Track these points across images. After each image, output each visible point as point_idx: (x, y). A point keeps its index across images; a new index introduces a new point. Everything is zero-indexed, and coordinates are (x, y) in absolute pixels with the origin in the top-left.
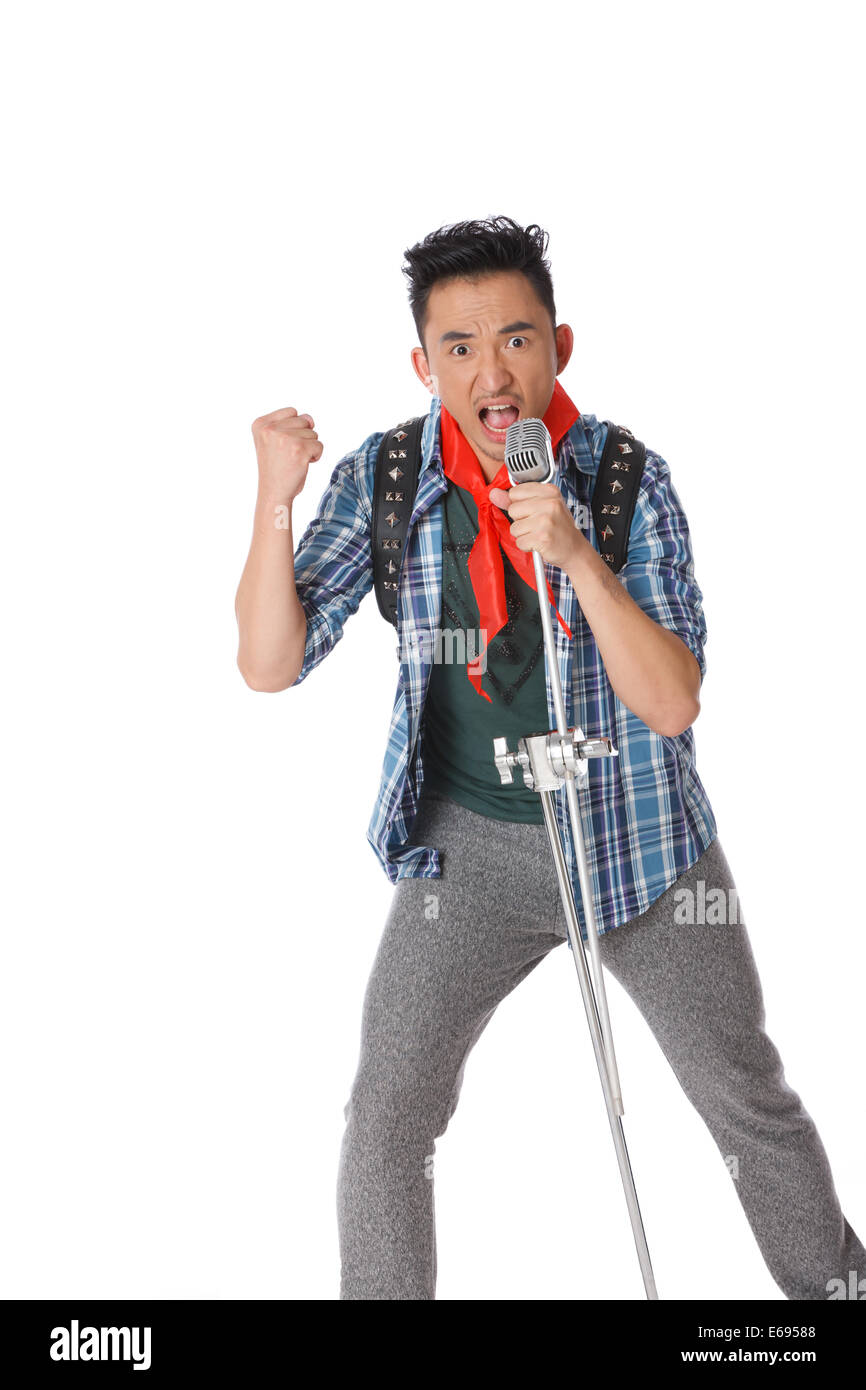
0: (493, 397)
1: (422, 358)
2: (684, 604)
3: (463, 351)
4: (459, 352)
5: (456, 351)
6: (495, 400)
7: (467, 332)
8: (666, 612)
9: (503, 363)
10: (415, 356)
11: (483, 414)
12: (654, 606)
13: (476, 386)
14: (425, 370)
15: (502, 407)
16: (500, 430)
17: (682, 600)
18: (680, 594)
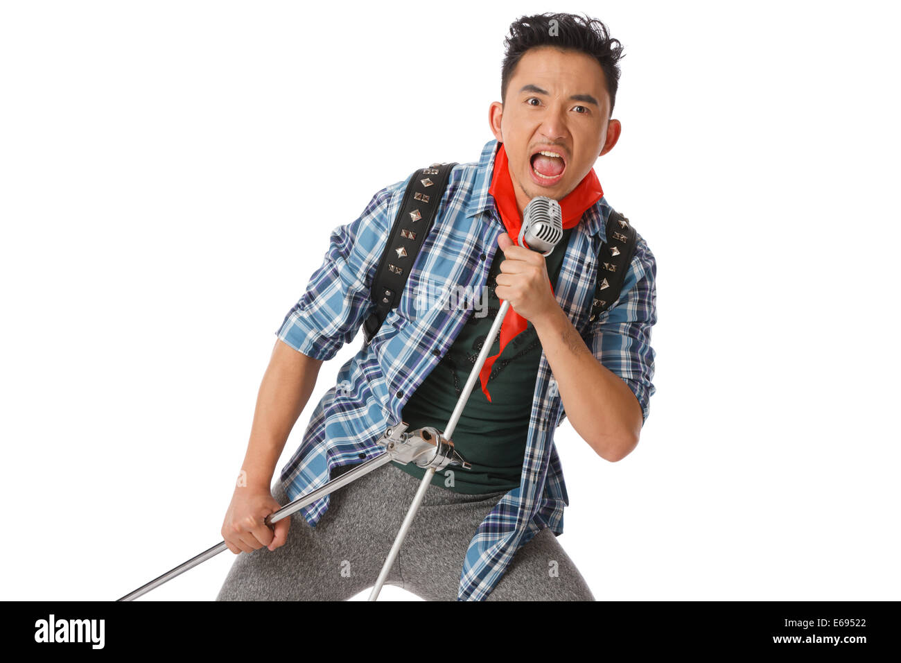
0: (549, 144)
1: (497, 112)
2: (643, 363)
3: (536, 102)
4: (532, 103)
5: (530, 101)
6: (549, 147)
7: (544, 89)
8: (627, 365)
9: (565, 120)
10: (493, 109)
11: (534, 158)
12: (620, 358)
13: (537, 132)
14: (497, 123)
15: (552, 155)
16: (544, 177)
17: (642, 359)
18: (642, 354)
